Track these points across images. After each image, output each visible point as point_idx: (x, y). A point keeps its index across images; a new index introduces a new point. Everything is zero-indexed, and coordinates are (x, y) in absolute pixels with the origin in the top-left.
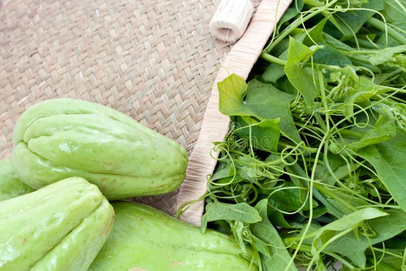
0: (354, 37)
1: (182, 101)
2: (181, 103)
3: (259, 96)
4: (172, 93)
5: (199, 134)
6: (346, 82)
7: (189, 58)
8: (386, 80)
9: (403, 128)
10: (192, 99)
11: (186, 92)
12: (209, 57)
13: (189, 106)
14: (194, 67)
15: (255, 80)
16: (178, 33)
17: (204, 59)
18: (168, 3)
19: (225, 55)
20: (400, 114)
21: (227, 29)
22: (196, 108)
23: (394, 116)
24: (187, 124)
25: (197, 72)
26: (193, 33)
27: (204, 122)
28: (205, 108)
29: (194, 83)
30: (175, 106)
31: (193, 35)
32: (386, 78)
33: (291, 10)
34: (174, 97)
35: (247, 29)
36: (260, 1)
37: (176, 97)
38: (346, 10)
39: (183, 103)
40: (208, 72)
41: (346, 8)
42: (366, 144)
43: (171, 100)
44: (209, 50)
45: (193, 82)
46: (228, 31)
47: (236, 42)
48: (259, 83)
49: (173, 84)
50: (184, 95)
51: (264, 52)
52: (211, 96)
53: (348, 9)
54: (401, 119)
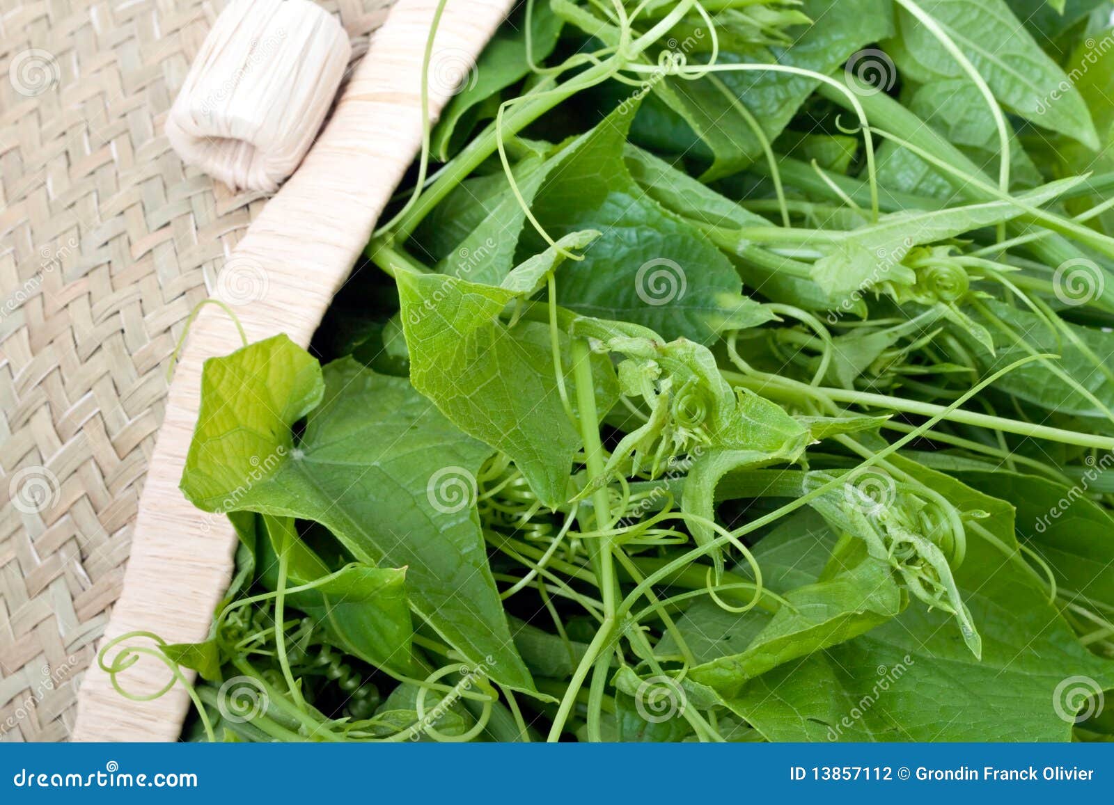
0: (763, 156)
1: (57, 442)
2: (55, 450)
3: (362, 428)
4: (20, 403)
5: (121, 579)
6: (679, 407)
7: (89, 261)
8: (890, 348)
9: (921, 593)
10: (94, 435)
11: (72, 403)
12: (163, 257)
13: (84, 463)
14: (106, 301)
15: (350, 360)
16: (61, 145)
17: (145, 267)
18: (36, 10)
19: (226, 248)
20: (912, 539)
21: (239, 141)
22: (109, 470)
23: (887, 543)
24: (80, 536)
25: (114, 324)
26: (113, 146)
27: (139, 531)
28: (145, 474)
29: (101, 370)
30: (32, 457)
31: (115, 156)
32: (892, 342)
33: (507, 47)
34: (28, 421)
35: (321, 131)
36: (387, 6)
37: (34, 420)
38: (702, 70)
39: (61, 449)
40: (154, 321)
41: (705, 62)
42: (771, 661)
43: (20, 434)
44: (167, 225)
45: (99, 364)
46: (243, 148)
47: (276, 192)
48: (365, 376)
49: (26, 365)
50: (66, 414)
51: (382, 239)
52: (165, 427)
53: (712, 67)
54: (913, 561)
